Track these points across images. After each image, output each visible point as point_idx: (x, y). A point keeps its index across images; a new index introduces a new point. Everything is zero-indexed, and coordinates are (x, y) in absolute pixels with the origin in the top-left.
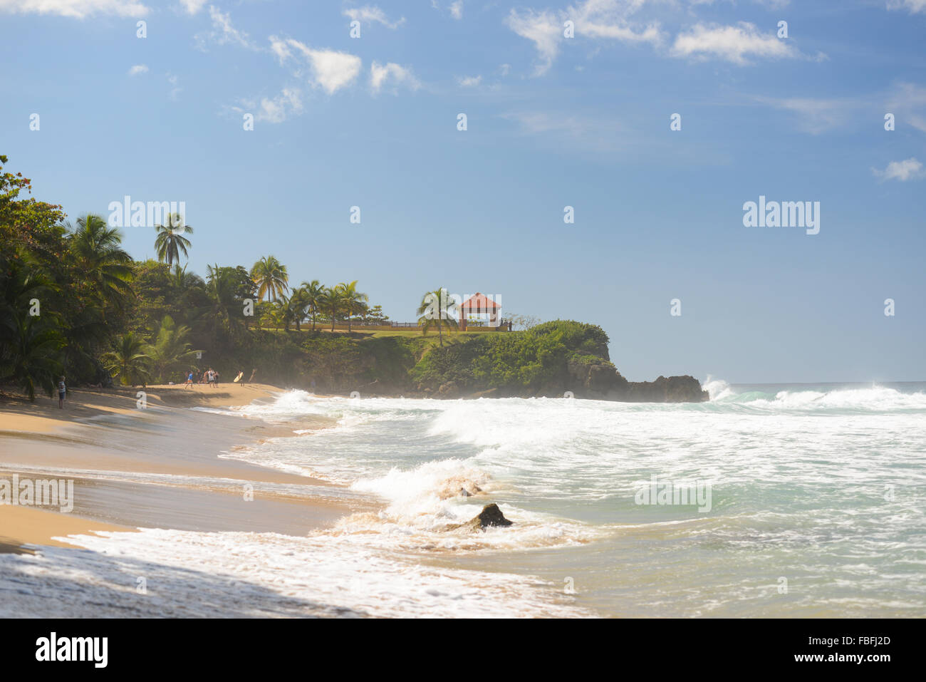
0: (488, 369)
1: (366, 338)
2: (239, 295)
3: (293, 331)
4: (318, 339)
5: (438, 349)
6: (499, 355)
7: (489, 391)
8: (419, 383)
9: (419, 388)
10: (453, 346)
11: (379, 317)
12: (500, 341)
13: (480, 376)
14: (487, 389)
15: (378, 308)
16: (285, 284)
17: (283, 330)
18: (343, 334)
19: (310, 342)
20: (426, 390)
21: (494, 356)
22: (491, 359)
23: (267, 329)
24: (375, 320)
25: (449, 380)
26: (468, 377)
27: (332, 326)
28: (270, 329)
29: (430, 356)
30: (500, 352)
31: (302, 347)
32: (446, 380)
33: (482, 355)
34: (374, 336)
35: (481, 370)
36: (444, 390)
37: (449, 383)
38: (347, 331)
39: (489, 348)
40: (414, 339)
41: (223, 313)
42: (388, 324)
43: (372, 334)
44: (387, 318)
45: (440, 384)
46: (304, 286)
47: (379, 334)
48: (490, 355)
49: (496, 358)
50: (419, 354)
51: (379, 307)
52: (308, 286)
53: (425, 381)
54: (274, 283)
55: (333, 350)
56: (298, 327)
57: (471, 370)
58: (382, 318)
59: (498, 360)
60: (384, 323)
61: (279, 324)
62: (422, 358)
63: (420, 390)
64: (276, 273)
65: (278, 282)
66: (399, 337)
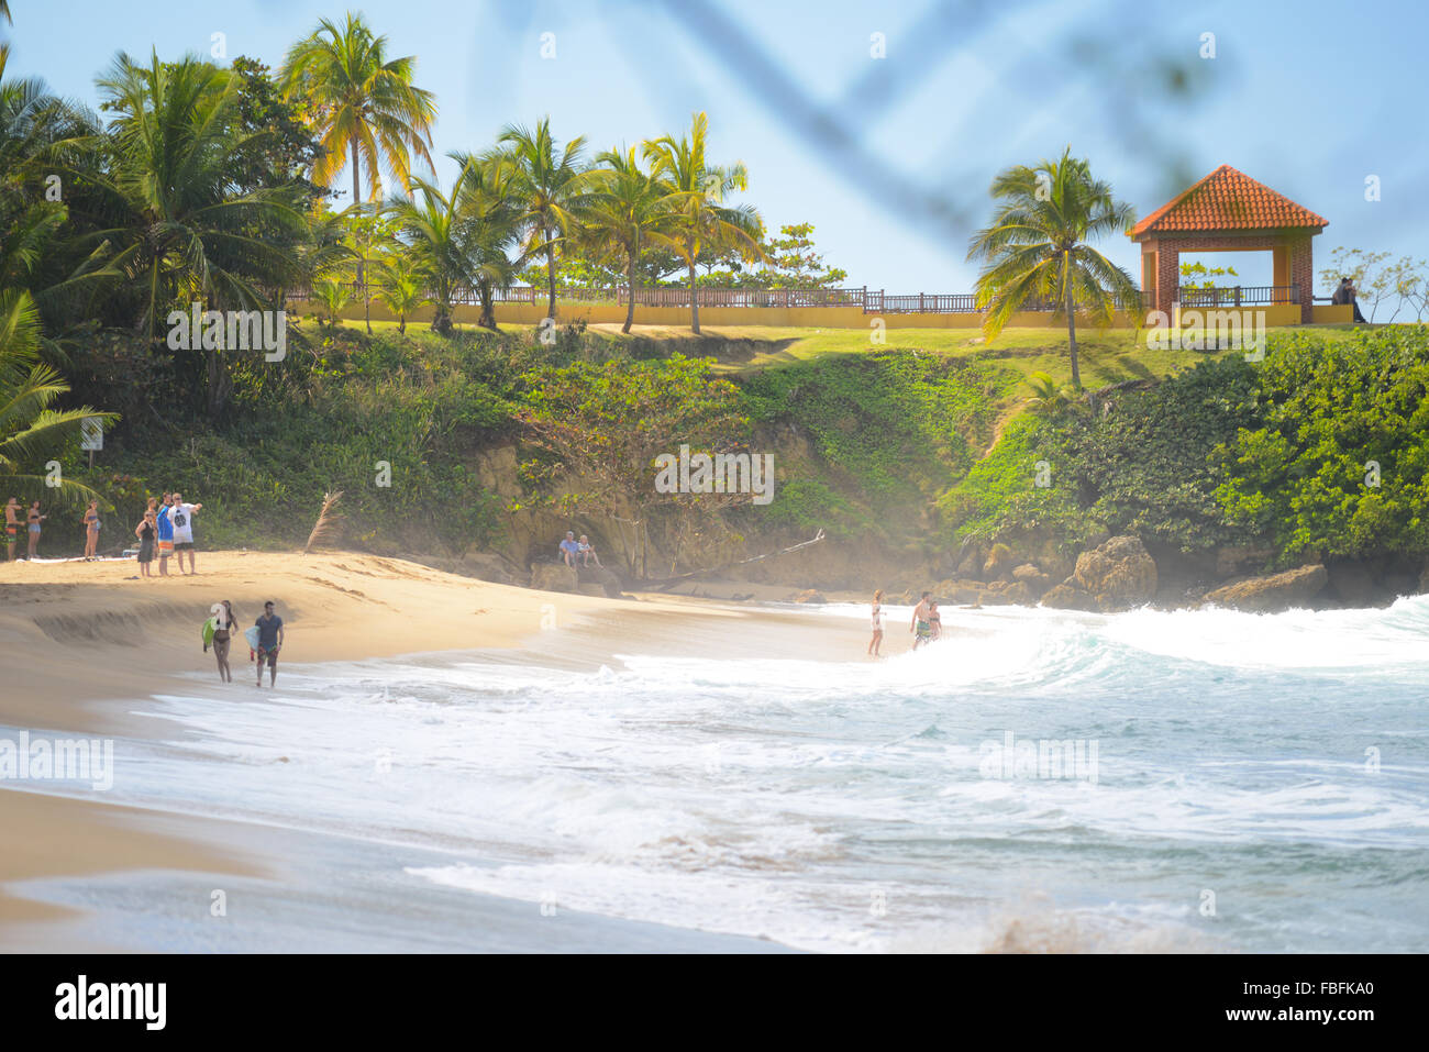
0: (1280, 482)
1: (761, 359)
2: (244, 181)
3: (471, 334)
4: (579, 365)
5: (1063, 402)
6: (1327, 426)
7: (1288, 577)
8: (991, 543)
9: (990, 563)
10: (1128, 387)
11: (804, 270)
12: (1331, 366)
13: (1246, 517)
14: (1277, 570)
15: (799, 234)
16: (421, 135)
17: (427, 326)
18: (673, 345)
19: (547, 376)
20: (1021, 570)
21: (1303, 433)
22: (1292, 441)
23: (360, 325)
24: (787, 284)
25: (1114, 530)
26: (1195, 517)
27: (625, 313)
28: (375, 325)
29: (1031, 431)
30: (1329, 414)
31: (509, 397)
32: (1103, 529)
33: (1255, 425)
34: (792, 350)
35: (1248, 488)
36: (1098, 572)
37: (1121, 541)
38: (682, 332)
39: (1280, 398)
40: (961, 363)
41: (188, 258)
42: (842, 298)
43: (785, 343)
44: (838, 275)
45: (1079, 548)
46: (511, 146)
47: (812, 342)
48: (1288, 428)
49: (1314, 439)
50: (982, 423)
51: (803, 230)
52: (526, 144)
53: (1016, 533)
54: (373, 130)
55: (644, 409)
56: (488, 315)
57: (1206, 489)
58: (817, 274)
59: (1326, 446)
60: (824, 297)
61: (409, 303)
62: (999, 439)
63: (993, 575)
64: (382, 94)
65: (390, 125)
66: (899, 353)
